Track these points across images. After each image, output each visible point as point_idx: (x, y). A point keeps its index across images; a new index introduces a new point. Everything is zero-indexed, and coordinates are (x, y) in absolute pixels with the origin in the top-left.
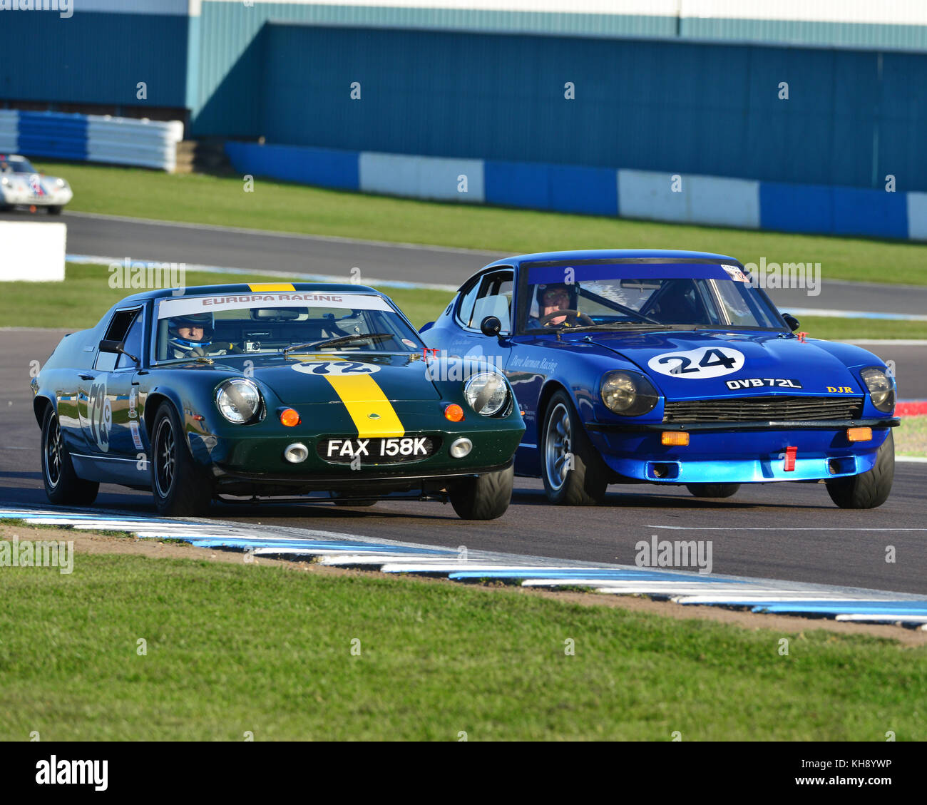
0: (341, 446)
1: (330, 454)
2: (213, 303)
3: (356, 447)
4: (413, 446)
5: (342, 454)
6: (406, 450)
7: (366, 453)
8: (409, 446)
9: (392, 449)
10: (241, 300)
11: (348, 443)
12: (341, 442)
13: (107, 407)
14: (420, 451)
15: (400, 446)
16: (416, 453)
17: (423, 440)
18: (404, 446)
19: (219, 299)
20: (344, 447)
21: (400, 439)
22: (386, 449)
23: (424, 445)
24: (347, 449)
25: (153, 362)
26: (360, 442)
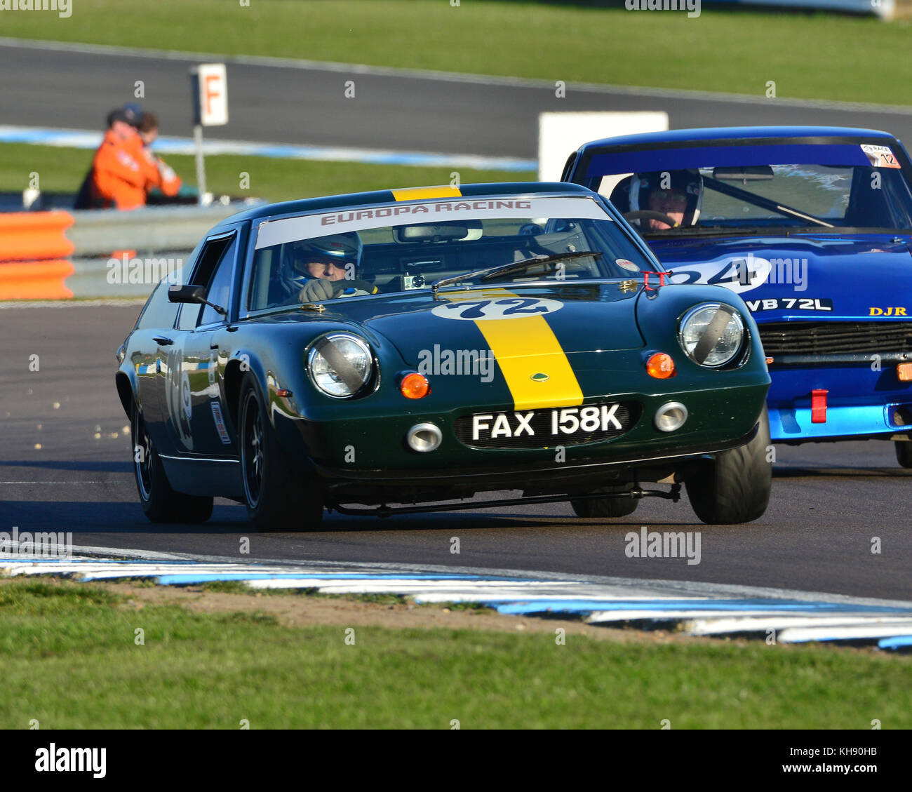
0: (491, 423)
1: (476, 437)
2: (336, 221)
3: (514, 424)
4: (600, 417)
5: (494, 435)
6: (590, 424)
7: (531, 432)
8: (594, 418)
9: (569, 424)
10: (378, 215)
11: (502, 419)
12: (491, 417)
13: (185, 383)
14: (611, 425)
15: (580, 419)
16: (605, 428)
17: (615, 408)
18: (586, 419)
19: (346, 215)
20: (497, 425)
21: (580, 408)
22: (560, 424)
23: (617, 415)
24: (502, 427)
25: (244, 313)
26: (519, 417)
